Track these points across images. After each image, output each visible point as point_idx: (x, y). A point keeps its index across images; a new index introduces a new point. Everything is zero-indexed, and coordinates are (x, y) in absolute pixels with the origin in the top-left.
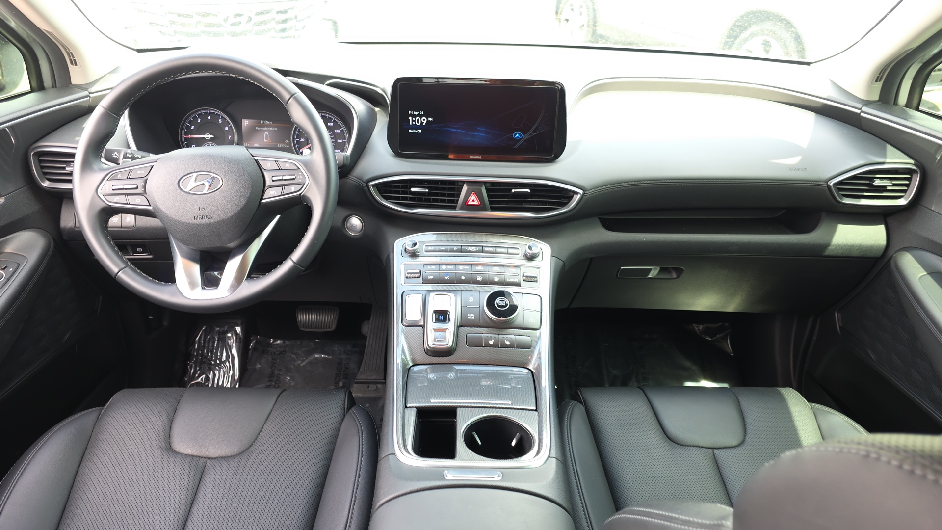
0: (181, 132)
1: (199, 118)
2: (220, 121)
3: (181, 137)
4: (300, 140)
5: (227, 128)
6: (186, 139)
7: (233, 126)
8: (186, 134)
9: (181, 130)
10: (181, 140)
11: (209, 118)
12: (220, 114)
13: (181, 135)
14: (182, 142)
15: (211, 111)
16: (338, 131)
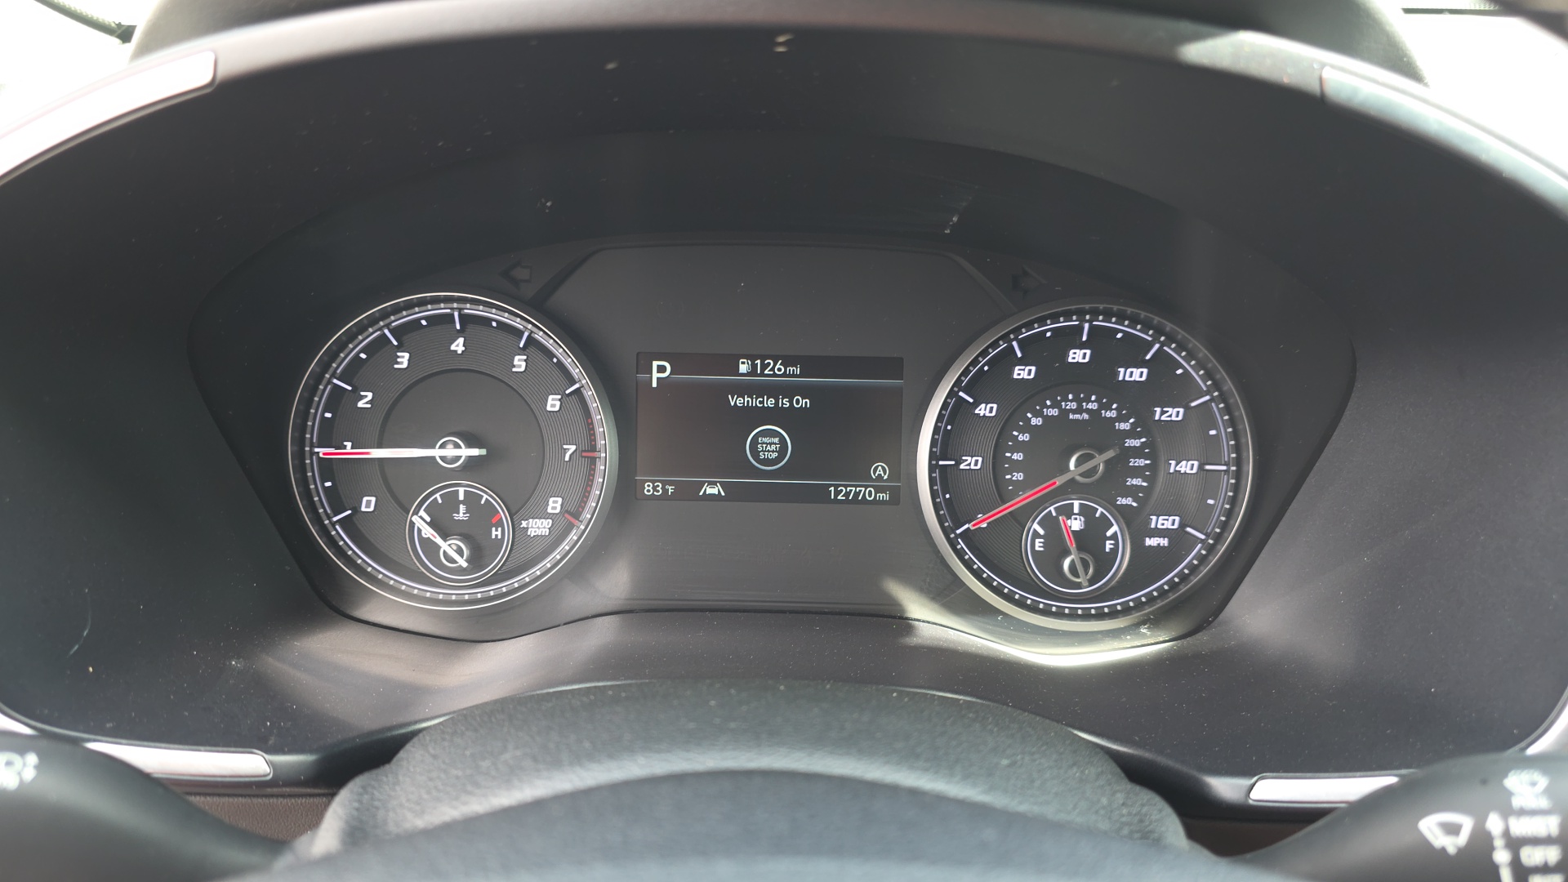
0: (302, 429)
1: (400, 348)
2: (520, 363)
3: (300, 455)
4: (959, 463)
5: (553, 403)
6: (328, 468)
7: (590, 393)
8: (328, 437)
9: (304, 415)
10: (301, 469)
11: (458, 346)
12: (517, 323)
13: (300, 442)
14: (304, 482)
15: (469, 310)
16: (1175, 414)
